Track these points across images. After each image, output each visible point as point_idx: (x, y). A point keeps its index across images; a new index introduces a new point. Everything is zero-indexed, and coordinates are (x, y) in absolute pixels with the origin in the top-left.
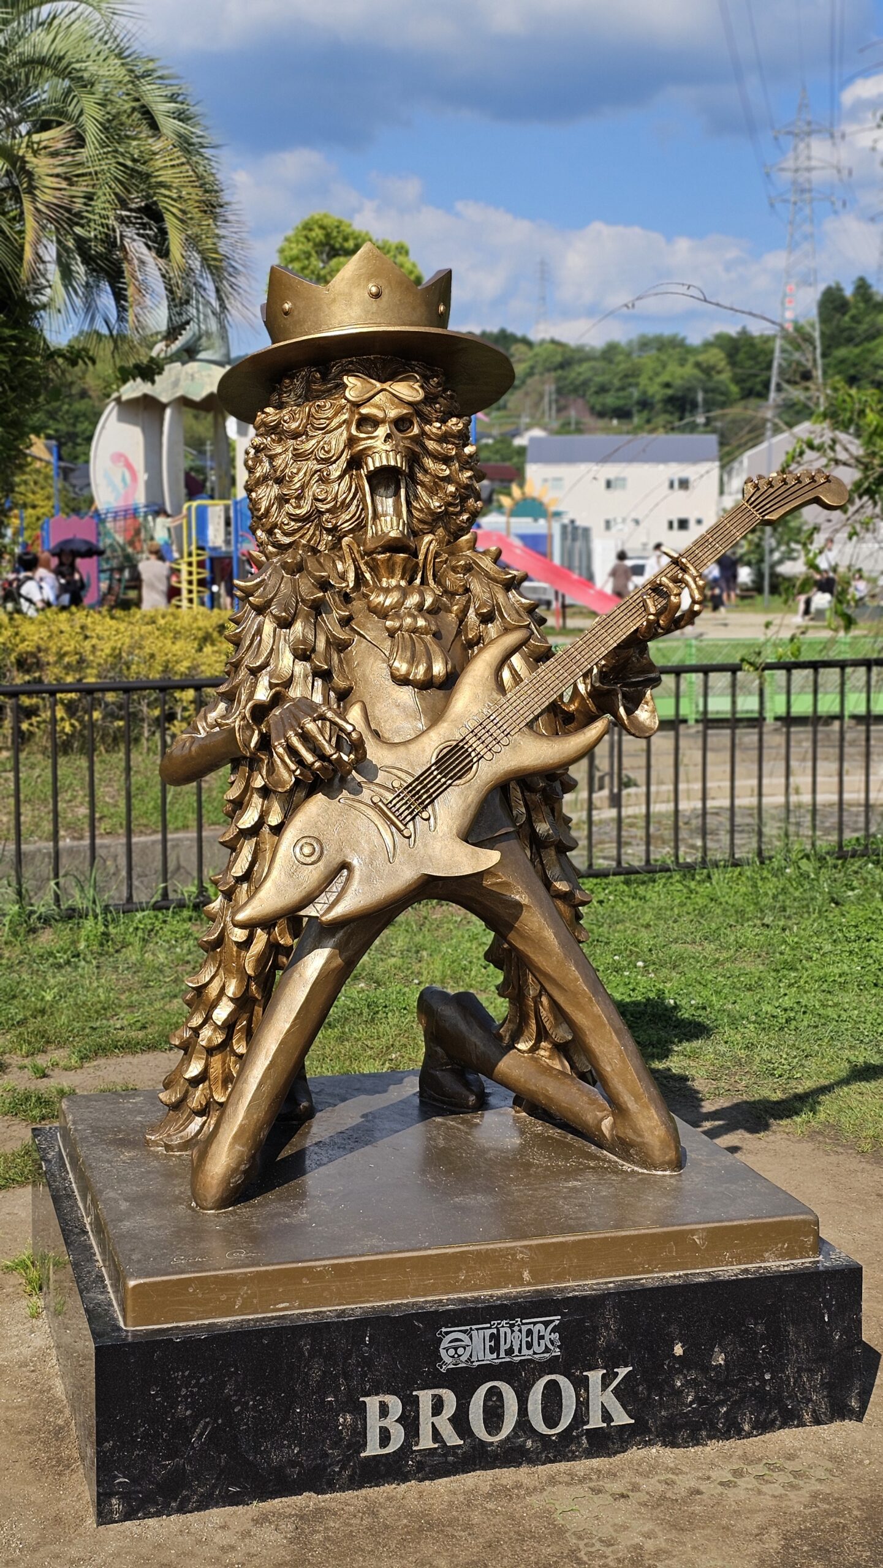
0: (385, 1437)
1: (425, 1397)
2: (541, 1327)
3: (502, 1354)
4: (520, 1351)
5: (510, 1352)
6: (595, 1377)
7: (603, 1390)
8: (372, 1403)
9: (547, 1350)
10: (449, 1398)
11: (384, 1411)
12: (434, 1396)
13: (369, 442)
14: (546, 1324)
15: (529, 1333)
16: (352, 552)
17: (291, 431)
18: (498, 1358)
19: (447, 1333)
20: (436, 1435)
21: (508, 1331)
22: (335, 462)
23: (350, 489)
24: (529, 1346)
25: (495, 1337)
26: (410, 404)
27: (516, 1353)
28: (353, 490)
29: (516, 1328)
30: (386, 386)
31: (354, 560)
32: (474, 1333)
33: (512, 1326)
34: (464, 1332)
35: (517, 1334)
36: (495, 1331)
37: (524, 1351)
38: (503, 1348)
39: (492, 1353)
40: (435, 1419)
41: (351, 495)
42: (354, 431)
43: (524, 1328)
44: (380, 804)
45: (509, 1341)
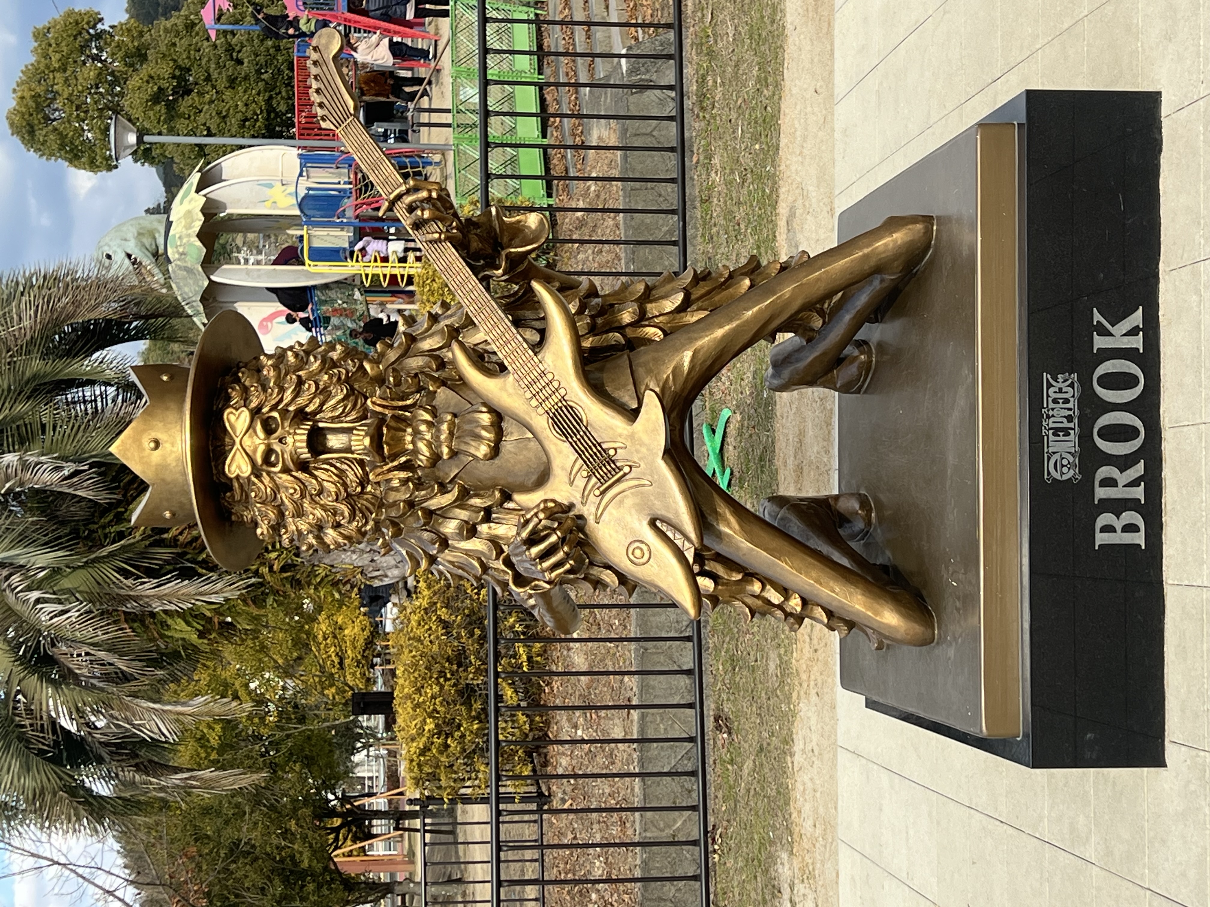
0: (1130, 528)
1: (1101, 493)
2: (1051, 390)
3: (1071, 425)
4: (1070, 409)
5: (1070, 419)
6: (1100, 342)
7: (1111, 335)
8: (1101, 539)
9: (1072, 385)
10: (1104, 472)
11: (1108, 529)
12: (1100, 486)
13: (287, 456)
14: (1049, 386)
15: (1055, 401)
16: (383, 473)
17: (276, 517)
18: (1074, 429)
19: (1049, 473)
20: (1134, 483)
21: (1052, 419)
22: (303, 484)
23: (327, 470)
24: (1067, 401)
25: (1056, 431)
26: (252, 420)
27: (1071, 413)
28: (328, 467)
29: (1051, 413)
30: (237, 441)
31: (390, 471)
32: (1051, 450)
33: (1048, 417)
34: (1049, 459)
35: (1055, 412)
36: (1051, 432)
37: (1070, 405)
38: (1066, 424)
39: (1069, 434)
40: (1120, 484)
41: (333, 469)
42: (277, 469)
43: (1051, 405)
44: (602, 489)
45: (1060, 420)
